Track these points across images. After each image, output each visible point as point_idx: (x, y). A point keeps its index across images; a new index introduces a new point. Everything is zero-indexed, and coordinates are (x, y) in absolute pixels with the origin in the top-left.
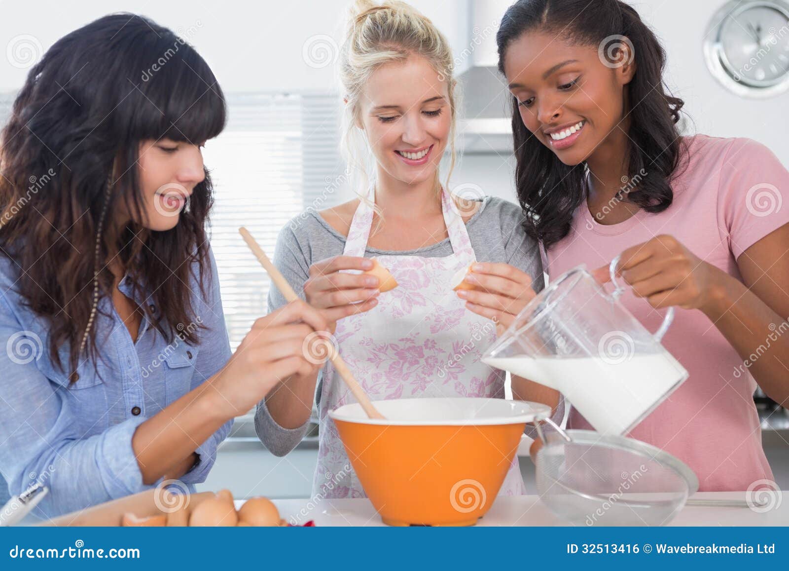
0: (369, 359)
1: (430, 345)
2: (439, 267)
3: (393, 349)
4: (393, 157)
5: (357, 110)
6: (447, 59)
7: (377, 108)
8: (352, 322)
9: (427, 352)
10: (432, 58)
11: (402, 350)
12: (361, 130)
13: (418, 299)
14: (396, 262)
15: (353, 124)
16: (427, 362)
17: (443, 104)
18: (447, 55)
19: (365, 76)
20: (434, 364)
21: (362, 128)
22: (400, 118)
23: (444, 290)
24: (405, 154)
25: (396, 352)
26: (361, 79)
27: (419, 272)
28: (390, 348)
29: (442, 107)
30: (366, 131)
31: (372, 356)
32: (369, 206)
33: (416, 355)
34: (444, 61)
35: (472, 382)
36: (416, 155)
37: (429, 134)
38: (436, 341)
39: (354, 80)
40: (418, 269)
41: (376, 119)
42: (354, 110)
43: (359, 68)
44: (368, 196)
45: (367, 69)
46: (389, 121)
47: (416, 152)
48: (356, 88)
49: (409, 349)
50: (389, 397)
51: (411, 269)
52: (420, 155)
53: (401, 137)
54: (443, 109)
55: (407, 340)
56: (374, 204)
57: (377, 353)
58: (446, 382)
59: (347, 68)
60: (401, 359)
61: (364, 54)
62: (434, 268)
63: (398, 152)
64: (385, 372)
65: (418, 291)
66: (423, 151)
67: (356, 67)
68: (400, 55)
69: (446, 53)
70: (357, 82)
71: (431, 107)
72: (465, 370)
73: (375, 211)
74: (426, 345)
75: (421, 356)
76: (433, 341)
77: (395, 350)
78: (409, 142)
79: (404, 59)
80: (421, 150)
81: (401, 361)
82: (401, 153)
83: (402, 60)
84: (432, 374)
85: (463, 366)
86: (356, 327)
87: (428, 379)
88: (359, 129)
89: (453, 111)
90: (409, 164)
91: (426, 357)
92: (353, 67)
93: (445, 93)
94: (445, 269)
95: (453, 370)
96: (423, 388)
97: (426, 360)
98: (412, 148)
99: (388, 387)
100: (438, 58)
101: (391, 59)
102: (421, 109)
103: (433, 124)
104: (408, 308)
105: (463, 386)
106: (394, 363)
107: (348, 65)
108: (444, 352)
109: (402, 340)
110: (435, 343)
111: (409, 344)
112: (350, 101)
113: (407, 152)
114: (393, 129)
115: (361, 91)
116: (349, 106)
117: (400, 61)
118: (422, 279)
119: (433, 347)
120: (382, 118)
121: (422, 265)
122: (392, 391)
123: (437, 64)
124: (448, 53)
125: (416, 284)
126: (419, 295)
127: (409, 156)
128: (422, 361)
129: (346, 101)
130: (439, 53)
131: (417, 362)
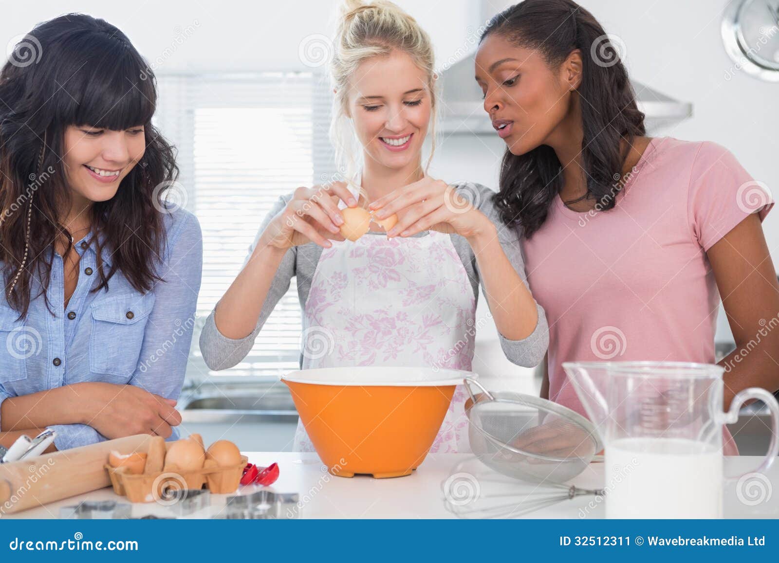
0: (347, 328)
1: (402, 317)
2: (414, 247)
3: (368, 319)
4: (378, 143)
5: (345, 100)
6: (427, 55)
7: (363, 98)
8: (333, 293)
9: (399, 324)
10: (413, 53)
11: (376, 320)
12: (349, 119)
13: (394, 275)
14: (374, 241)
15: (341, 114)
16: (399, 333)
17: (423, 95)
18: (428, 51)
19: (352, 69)
20: (405, 335)
21: (350, 116)
22: (383, 107)
23: (418, 268)
24: (388, 141)
25: (371, 322)
26: (349, 71)
27: (395, 250)
28: (365, 318)
29: (422, 98)
30: (353, 120)
31: (349, 326)
32: (356, 189)
33: (389, 326)
34: (425, 56)
35: (439, 352)
36: (398, 141)
37: (410, 122)
38: (407, 314)
39: (343, 72)
40: (394, 248)
41: (362, 108)
42: (342, 101)
43: (347, 61)
44: (355, 179)
45: (355, 62)
46: (373, 110)
47: (398, 139)
48: (344, 80)
49: (383, 320)
50: (363, 364)
51: (388, 247)
52: (401, 142)
53: (384, 125)
54: (422, 100)
55: (382, 311)
56: (360, 187)
57: (353, 322)
58: (416, 351)
59: (336, 61)
60: (376, 329)
61: (351, 48)
62: (409, 247)
63: (381, 139)
64: (360, 340)
65: (392, 267)
66: (405, 138)
67: (345, 61)
68: (383, 51)
69: (427, 49)
70: (344, 74)
71: (413, 98)
72: (433, 341)
73: (361, 193)
74: (398, 317)
75: (394, 327)
76: (405, 313)
77: (370, 321)
78: (391, 130)
79: (387, 54)
80: (402, 137)
81: (376, 331)
82: (384, 139)
83: (386, 55)
84: (403, 344)
85: (432, 338)
86: (335, 298)
87: (399, 348)
88: (346, 117)
89: (433, 102)
90: (390, 150)
91: (397, 328)
92: (341, 61)
93: (426, 86)
94: (420, 249)
95: (422, 341)
96: (395, 357)
97: (398, 331)
98: (395, 135)
99: (362, 355)
100: (419, 53)
101: (375, 54)
102: (402, 100)
103: (414, 114)
104: (383, 282)
105: (431, 356)
106: (369, 333)
107: (338, 59)
108: (414, 324)
109: (377, 311)
110: (406, 316)
111: (383, 316)
112: (338, 92)
113: (389, 138)
114: (376, 118)
115: (349, 82)
116: (338, 96)
117: (384, 56)
118: (397, 257)
119: (404, 319)
120: (367, 107)
121: (398, 244)
122: (366, 357)
123: (417, 59)
124: (429, 49)
125: (391, 261)
126: (393, 271)
127: (391, 142)
128: (394, 332)
129: (336, 92)
130: (420, 49)
131: (390, 333)
